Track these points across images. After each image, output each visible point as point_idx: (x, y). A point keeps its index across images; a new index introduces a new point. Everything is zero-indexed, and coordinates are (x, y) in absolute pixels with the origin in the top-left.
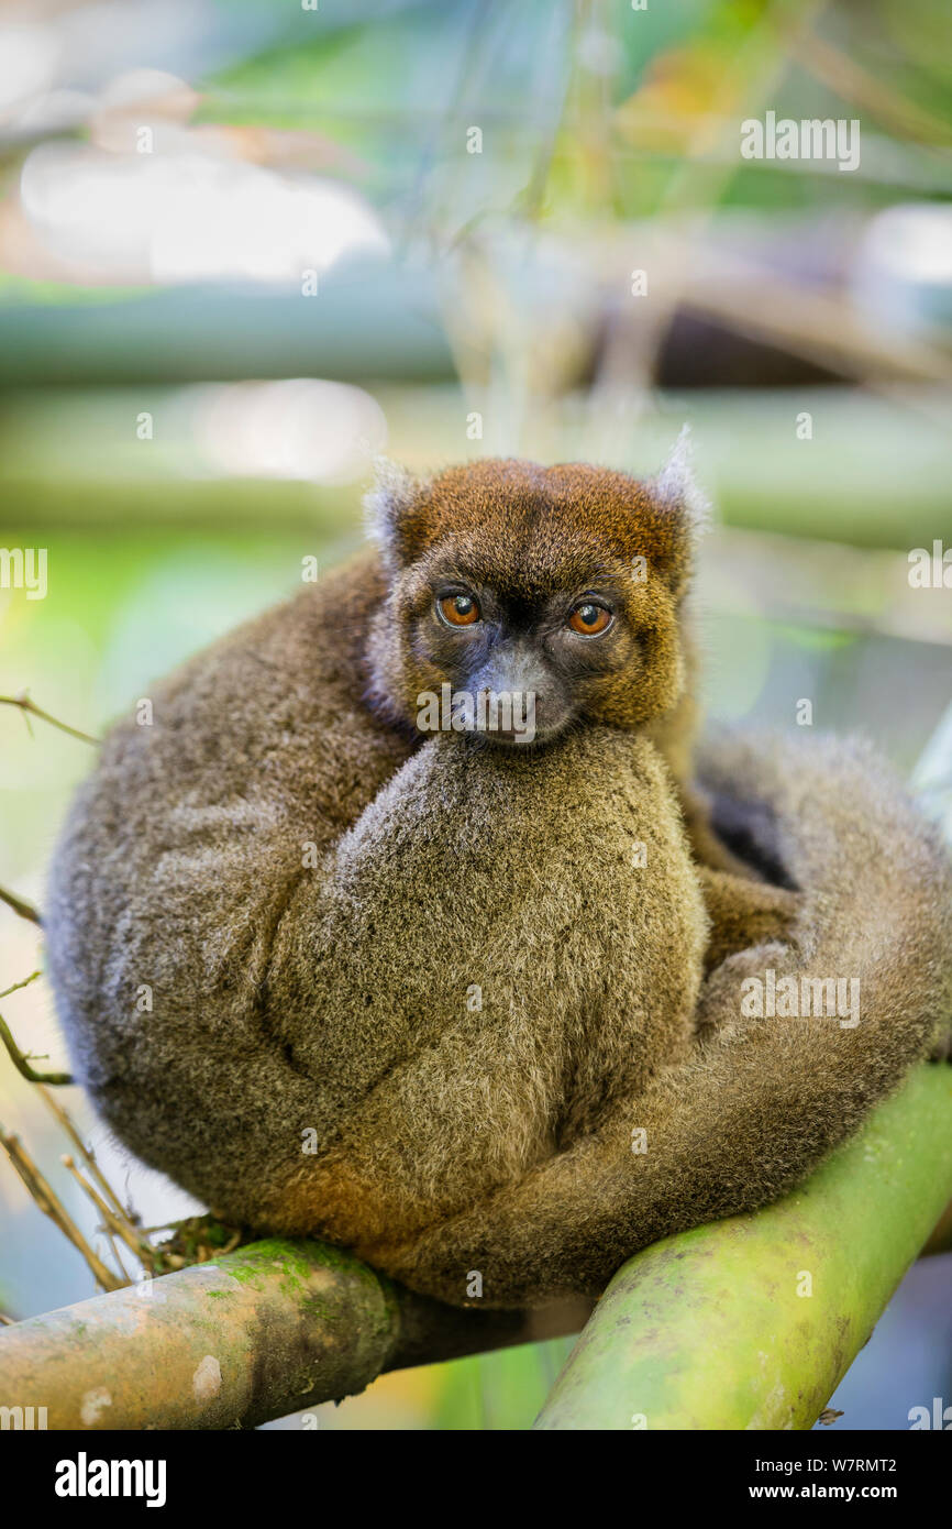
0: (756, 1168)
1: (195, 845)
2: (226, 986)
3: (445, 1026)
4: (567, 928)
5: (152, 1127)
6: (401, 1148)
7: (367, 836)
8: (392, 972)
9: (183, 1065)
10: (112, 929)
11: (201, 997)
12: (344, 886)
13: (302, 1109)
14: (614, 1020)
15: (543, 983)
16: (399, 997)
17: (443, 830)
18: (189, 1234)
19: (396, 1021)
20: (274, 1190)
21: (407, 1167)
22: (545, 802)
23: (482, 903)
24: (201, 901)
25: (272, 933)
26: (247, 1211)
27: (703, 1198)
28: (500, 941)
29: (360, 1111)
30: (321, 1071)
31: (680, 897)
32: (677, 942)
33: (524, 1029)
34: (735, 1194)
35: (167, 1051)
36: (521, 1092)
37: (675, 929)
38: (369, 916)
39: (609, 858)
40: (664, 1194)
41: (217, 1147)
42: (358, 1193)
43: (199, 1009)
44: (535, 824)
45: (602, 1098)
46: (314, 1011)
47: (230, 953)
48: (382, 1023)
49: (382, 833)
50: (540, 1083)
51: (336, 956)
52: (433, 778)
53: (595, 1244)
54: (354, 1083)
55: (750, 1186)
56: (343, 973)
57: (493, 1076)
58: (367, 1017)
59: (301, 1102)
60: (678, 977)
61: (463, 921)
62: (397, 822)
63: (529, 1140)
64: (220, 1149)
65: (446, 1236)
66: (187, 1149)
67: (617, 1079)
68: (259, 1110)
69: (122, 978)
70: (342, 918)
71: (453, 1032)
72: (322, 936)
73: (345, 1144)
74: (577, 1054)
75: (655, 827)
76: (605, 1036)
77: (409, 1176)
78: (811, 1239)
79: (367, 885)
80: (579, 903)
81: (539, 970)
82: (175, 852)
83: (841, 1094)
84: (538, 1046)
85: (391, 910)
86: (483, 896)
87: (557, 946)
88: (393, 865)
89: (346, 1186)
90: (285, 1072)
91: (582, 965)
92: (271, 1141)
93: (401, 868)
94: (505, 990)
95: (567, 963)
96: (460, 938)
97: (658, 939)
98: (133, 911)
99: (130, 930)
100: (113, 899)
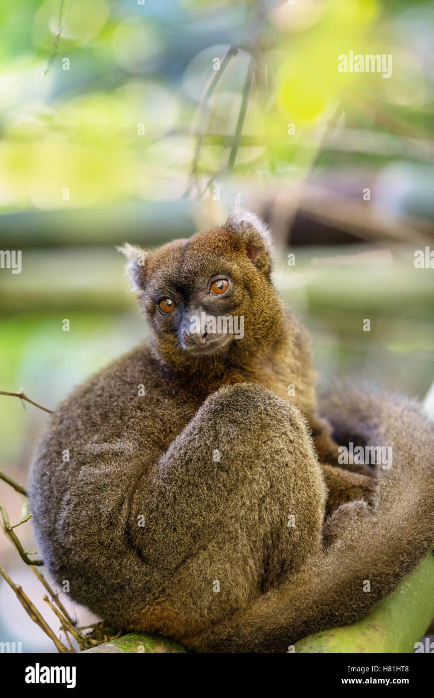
0: (349, 607)
1: (96, 461)
2: (111, 524)
3: (209, 541)
4: (264, 496)
5: (80, 588)
6: (191, 595)
7: (172, 456)
8: (185, 517)
9: (92, 561)
10: (61, 500)
11: (100, 529)
12: (162, 479)
13: (147, 578)
14: (286, 537)
15: (253, 522)
16: (188, 528)
17: (207, 453)
18: (100, 629)
19: (187, 539)
20: (136, 615)
21: (194, 604)
22: (251, 439)
23: (225, 486)
24: (101, 488)
25: (131, 500)
26: (124, 625)
27: (325, 619)
28: (233, 503)
29: (172, 579)
30: (155, 561)
31: (314, 480)
32: (313, 500)
33: (245, 542)
34: (340, 618)
35: (86, 554)
36: (244, 570)
37: (312, 494)
38: (174, 492)
39: (281, 464)
40: (308, 617)
41: (109, 596)
42: (173, 616)
43: (99, 535)
44: (247, 450)
45: (281, 571)
46: (150, 535)
47: (112, 509)
48: (181, 540)
49: (178, 455)
50: (252, 565)
51: (159, 510)
52: (201, 429)
53: (278, 638)
54: (169, 567)
55: (346, 614)
56: (162, 518)
57: (232, 563)
58: (173, 537)
59: (146, 575)
60: (314, 516)
61: (216, 494)
62: (185, 450)
63: (248, 591)
64: (111, 597)
65: (213, 633)
66: (95, 597)
67: (288, 562)
68: (128, 579)
69: (65, 521)
70: (161, 493)
71: (213, 543)
72: (152, 501)
73: (166, 593)
74: (269, 552)
75: (302, 449)
76: (282, 544)
77: (195, 607)
78: (378, 628)
79: (172, 478)
80: (269, 486)
81: (251, 516)
82: (87, 466)
83: (388, 574)
84: (251, 549)
85: (183, 489)
86: (225, 483)
87: (259, 505)
88: (184, 470)
89: (168, 613)
90: (139, 562)
91: (271, 513)
92: (133, 593)
93: (187, 471)
94: (236, 525)
95: (264, 512)
96: (215, 502)
97: (304, 500)
98: (71, 492)
99: (69, 500)
100: (61, 487)
